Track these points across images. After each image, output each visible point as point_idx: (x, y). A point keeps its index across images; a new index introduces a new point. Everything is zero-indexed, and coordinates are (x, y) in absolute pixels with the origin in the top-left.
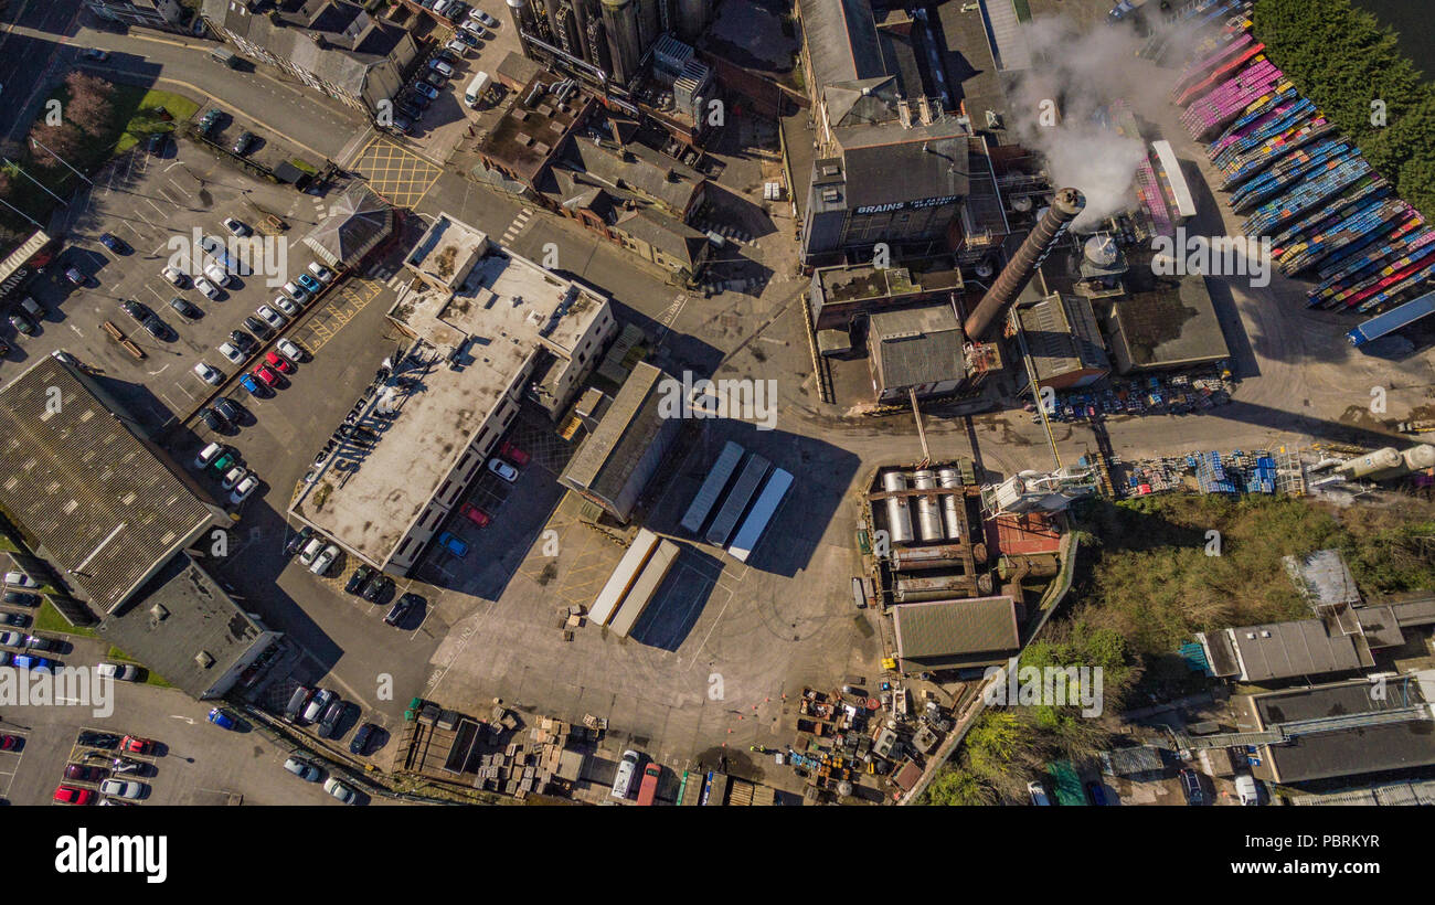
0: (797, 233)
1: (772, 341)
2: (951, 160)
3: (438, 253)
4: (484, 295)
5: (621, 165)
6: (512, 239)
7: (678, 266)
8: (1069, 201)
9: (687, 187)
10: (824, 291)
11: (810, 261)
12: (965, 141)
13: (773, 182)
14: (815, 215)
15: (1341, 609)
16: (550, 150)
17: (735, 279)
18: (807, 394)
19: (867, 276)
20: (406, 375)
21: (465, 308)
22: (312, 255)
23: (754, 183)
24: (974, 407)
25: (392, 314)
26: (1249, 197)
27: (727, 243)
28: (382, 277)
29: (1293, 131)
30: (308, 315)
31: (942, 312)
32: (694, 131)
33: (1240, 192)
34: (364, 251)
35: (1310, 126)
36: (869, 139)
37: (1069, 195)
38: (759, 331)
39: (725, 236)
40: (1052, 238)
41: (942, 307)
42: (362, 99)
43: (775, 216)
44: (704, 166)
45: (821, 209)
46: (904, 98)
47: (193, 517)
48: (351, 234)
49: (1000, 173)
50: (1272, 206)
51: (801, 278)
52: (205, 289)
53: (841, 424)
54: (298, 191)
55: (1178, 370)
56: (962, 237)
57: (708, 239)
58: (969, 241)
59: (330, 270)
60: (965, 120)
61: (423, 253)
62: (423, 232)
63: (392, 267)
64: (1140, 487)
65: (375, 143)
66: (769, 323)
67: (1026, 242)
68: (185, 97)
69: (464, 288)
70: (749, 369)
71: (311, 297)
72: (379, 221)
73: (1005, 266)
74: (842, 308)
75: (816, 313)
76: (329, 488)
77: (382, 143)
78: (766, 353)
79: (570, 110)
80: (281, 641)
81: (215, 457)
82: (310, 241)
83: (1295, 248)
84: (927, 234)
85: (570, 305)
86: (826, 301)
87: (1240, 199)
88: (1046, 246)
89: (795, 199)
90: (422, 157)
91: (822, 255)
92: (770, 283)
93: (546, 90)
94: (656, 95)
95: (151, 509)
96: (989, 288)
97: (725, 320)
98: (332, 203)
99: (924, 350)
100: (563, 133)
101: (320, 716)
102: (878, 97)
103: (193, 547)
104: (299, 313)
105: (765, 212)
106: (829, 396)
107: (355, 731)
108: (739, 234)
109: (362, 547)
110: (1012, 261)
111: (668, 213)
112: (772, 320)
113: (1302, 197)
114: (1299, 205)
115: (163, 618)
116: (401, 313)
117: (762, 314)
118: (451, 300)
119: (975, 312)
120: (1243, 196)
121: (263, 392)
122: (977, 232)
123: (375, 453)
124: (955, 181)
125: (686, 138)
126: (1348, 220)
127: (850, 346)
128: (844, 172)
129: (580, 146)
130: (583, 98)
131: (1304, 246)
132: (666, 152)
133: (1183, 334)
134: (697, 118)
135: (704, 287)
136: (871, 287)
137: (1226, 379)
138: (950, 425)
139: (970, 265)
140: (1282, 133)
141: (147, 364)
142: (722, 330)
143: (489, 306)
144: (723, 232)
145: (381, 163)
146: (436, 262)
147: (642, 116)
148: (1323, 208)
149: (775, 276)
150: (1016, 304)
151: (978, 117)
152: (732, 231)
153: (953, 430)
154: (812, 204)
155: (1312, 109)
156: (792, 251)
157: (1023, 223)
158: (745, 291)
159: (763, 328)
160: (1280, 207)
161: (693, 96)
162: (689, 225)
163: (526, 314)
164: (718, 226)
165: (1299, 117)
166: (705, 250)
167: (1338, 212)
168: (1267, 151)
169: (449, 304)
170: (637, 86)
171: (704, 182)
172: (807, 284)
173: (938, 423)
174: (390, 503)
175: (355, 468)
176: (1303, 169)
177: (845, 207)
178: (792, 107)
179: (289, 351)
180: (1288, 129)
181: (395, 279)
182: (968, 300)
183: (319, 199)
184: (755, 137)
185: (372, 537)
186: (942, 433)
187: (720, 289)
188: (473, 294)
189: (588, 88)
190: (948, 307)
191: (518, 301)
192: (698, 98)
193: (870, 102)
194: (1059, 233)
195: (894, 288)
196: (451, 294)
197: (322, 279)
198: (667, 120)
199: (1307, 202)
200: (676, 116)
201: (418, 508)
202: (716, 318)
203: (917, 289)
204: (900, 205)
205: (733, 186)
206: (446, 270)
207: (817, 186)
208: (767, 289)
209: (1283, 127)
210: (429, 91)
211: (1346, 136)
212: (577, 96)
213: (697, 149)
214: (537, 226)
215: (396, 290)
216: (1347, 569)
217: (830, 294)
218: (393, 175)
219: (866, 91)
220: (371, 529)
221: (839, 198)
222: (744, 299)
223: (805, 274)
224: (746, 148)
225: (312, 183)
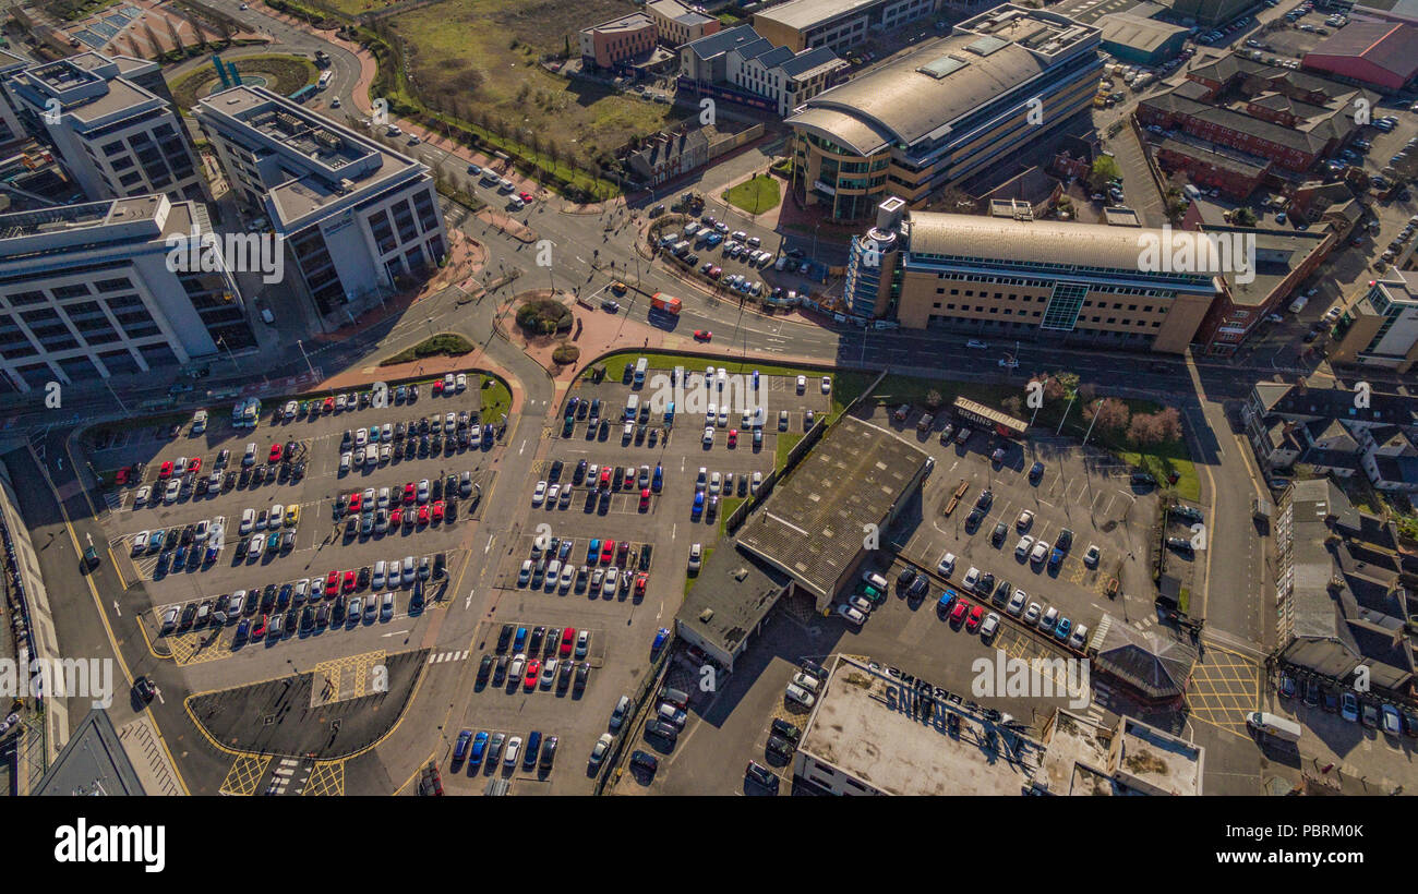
3: (1152, 752)
20: (1001, 739)
22: (1093, 625)
25: (1061, 713)
28: (1098, 696)
30: (1030, 634)
34: (1119, 672)
42: (1294, 640)
47: (821, 580)
48: (1131, 656)
52: (1023, 544)
54: (1154, 599)
59: (1085, 643)
61: (1144, 735)
62: (1170, 731)
63: (1114, 704)
65: (1249, 662)
71: (1050, 633)
72: (1160, 683)
76: (867, 685)
77: (1253, 670)
80: (726, 672)
81: (875, 585)
82: (1106, 620)
95: (822, 549)
98: (1157, 632)
101: (664, 718)
103: (796, 586)
104: (1029, 625)
107: (651, 752)
109: (817, 726)
115: (738, 579)
116: (1067, 723)
118: (1103, 776)
121: (943, 611)
123: (911, 722)
141: (941, 519)
145: (1229, 673)
146: (1141, 752)
169: (1096, 773)
174: (864, 746)
175: (892, 706)
179: (989, 624)
181: (1103, 710)
183: (1156, 620)
185: (828, 734)
196: (1109, 774)
197: (1072, 639)
201: (864, 776)
206: (1137, 763)
210: (1350, 710)
215: (1090, 713)
218: (1221, 687)
220: (836, 733)
225: (1169, 610)
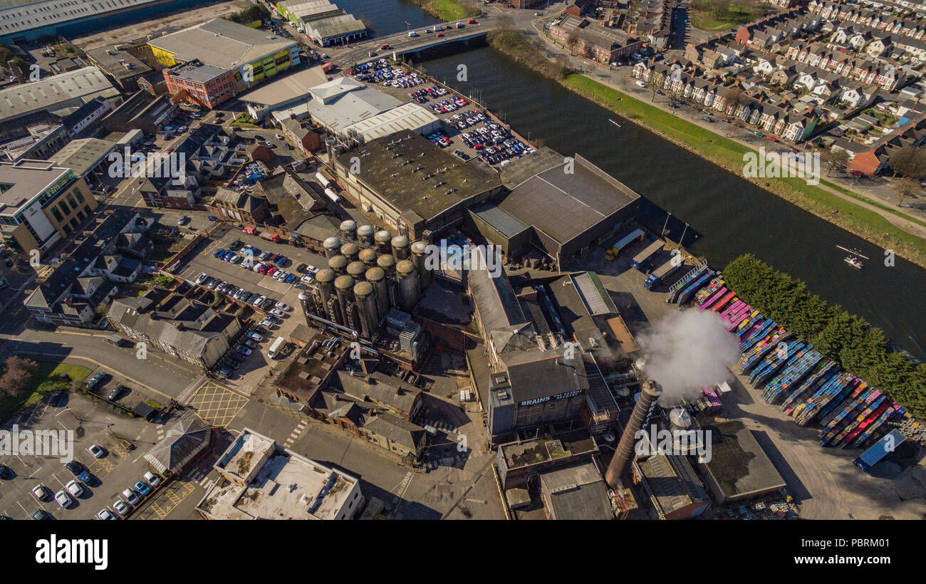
0: (484, 422)
1: (475, 501)
2: (574, 368)
3: (240, 457)
4: (270, 485)
5: (367, 386)
6: (292, 442)
7: (407, 451)
8: (652, 388)
9: (411, 397)
10: (507, 460)
11: (494, 440)
12: (580, 356)
13: (466, 389)
14: (494, 409)
16: (321, 381)
17: (445, 457)
19: (534, 448)
21: (254, 497)
22: (149, 467)
23: (453, 391)
25: (200, 507)
26: (759, 377)
27: (439, 432)
28: (197, 478)
29: (769, 337)
30: (136, 514)
31: (588, 469)
32: (413, 362)
33: (753, 374)
34: (186, 460)
35: (778, 334)
36: (522, 359)
37: (651, 384)
38: (465, 495)
39: (437, 427)
40: (648, 413)
41: (588, 465)
42: (202, 359)
43: (469, 411)
44: (420, 383)
45: (498, 405)
46: (539, 334)
48: (179, 449)
49: (606, 373)
50: (775, 382)
51: (490, 453)
52: (61, 500)
54: (147, 422)
55: (756, 498)
56: (592, 416)
57: (426, 431)
58: (596, 418)
59: (159, 476)
60: (578, 344)
61: (229, 458)
62: (230, 443)
63: (205, 470)
65: (206, 385)
66: (471, 487)
67: (632, 416)
68: (82, 366)
69: (255, 481)
71: (141, 499)
72: (201, 438)
73: (622, 433)
74: (521, 472)
75: (503, 477)
77: (211, 385)
78: (471, 510)
79: (334, 356)
82: (149, 457)
83: (799, 407)
84: (568, 415)
85: (331, 487)
86: (509, 468)
87: (754, 379)
88: (645, 418)
89: (480, 400)
90: (236, 391)
91: (503, 435)
92: (470, 458)
93: (320, 345)
94: (389, 343)
96: (616, 449)
97: (440, 487)
98: (169, 428)
99: (581, 498)
100: (330, 370)
102: (523, 334)
104: (130, 512)
105: (462, 409)
108: (446, 425)
110: (626, 429)
111: (398, 415)
112: (473, 485)
113: (790, 375)
114: (790, 380)
116: (207, 505)
117: (467, 481)
118: (245, 491)
119: (609, 468)
120: (755, 377)
122: (600, 412)
124: (580, 381)
125: (409, 367)
126: (823, 387)
127: (530, 500)
128: (509, 381)
129: (340, 377)
130: (343, 348)
131: (804, 406)
132: (396, 376)
133: (751, 472)
134: (415, 354)
135: (424, 465)
136: (537, 455)
137: (791, 502)
139: (600, 434)
140: (764, 339)
142: (439, 495)
143: (272, 493)
144: (436, 425)
145: (208, 398)
146: (238, 463)
147: (380, 356)
148: (805, 381)
149: (473, 451)
150: (636, 459)
151: (585, 342)
152: (441, 424)
154: (492, 402)
155: (775, 324)
156: (482, 434)
157: (627, 404)
158: (454, 465)
159: (468, 491)
160: (780, 382)
161: (412, 342)
162: (413, 422)
163: (299, 497)
164: (432, 421)
165: (770, 329)
166: (424, 438)
167: (815, 383)
168: (759, 349)
169: (243, 495)
170: (377, 338)
171: (421, 393)
172: (495, 457)
177: (513, 403)
178: (472, 344)
180: (766, 337)
181: (206, 478)
182: (604, 458)
183: (161, 426)
184: (452, 363)
187: (436, 465)
188: (261, 485)
189: (346, 341)
190: (591, 465)
191: (294, 488)
192: (415, 343)
193: (519, 337)
194: (651, 409)
195: (553, 454)
196: (245, 487)
197: (152, 484)
198: (396, 357)
199: (796, 377)
200: (402, 354)
202: (435, 487)
203: (568, 454)
204: (548, 398)
205: (440, 394)
206: (243, 469)
207: (494, 390)
208: (467, 463)
209: (763, 336)
210: (246, 350)
211: (801, 338)
212: (339, 347)
213: (414, 372)
214: (310, 431)
215: (205, 487)
217: (511, 462)
218: (215, 405)
219: (516, 331)
221: (509, 397)
222: (453, 471)
223: (492, 450)
224: (447, 370)
225: (158, 415)
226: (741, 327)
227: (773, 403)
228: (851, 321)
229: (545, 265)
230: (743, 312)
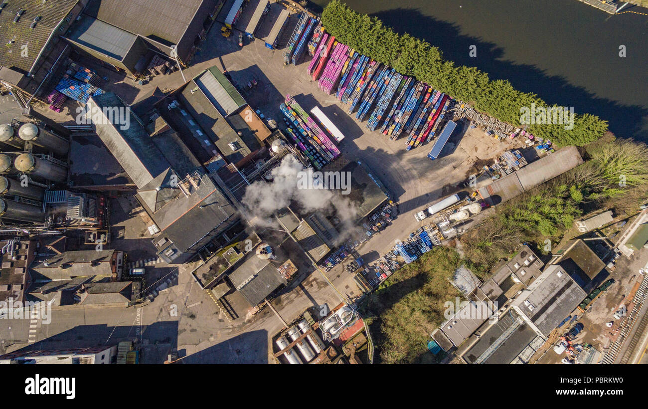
1: (193, 305)
6: (35, 331)
13: (152, 224)
15: (475, 292)
16: (23, 285)
17: (160, 284)
18: (223, 321)
19: (216, 261)
23: (143, 229)
24: (299, 280)
27: (146, 269)
29: (365, 74)
33: (359, 111)
35: (370, 68)
38: (185, 304)
39: (142, 266)
50: (372, 116)
53: (246, 325)
64: (382, 276)
66: (187, 298)
70: (190, 326)
78: (194, 313)
79: (20, 257)
83: (391, 129)
87: (360, 115)
100: (24, 271)
106: (234, 316)
108: (150, 259)
112: (188, 295)
113: (382, 105)
114: (383, 110)
117: (182, 295)
126: (405, 103)
127: (229, 288)
129: (38, 272)
131: (394, 126)
135: (147, 298)
136: (220, 266)
138: (293, 295)
147: (64, 232)
148: (392, 106)
152: (145, 260)
153: (295, 298)
155: (367, 59)
158: (167, 287)
159: (186, 301)
160: (376, 116)
164: (137, 263)
165: (364, 66)
167: (399, 103)
168: (359, 90)
173: (287, 298)
176: (377, 91)
180: (363, 74)
184: (131, 205)
186: (292, 301)
187: (156, 293)
195: (231, 261)
198: (78, 227)
199: (385, 106)
202: (161, 310)
208: (179, 280)
209: (360, 75)
211: (386, 66)
216: (471, 272)
217: (204, 281)
222: (169, 291)
224: (131, 211)
226: (343, 71)
227: (375, 129)
228: (416, 47)
229: (172, 69)
230: (343, 55)
